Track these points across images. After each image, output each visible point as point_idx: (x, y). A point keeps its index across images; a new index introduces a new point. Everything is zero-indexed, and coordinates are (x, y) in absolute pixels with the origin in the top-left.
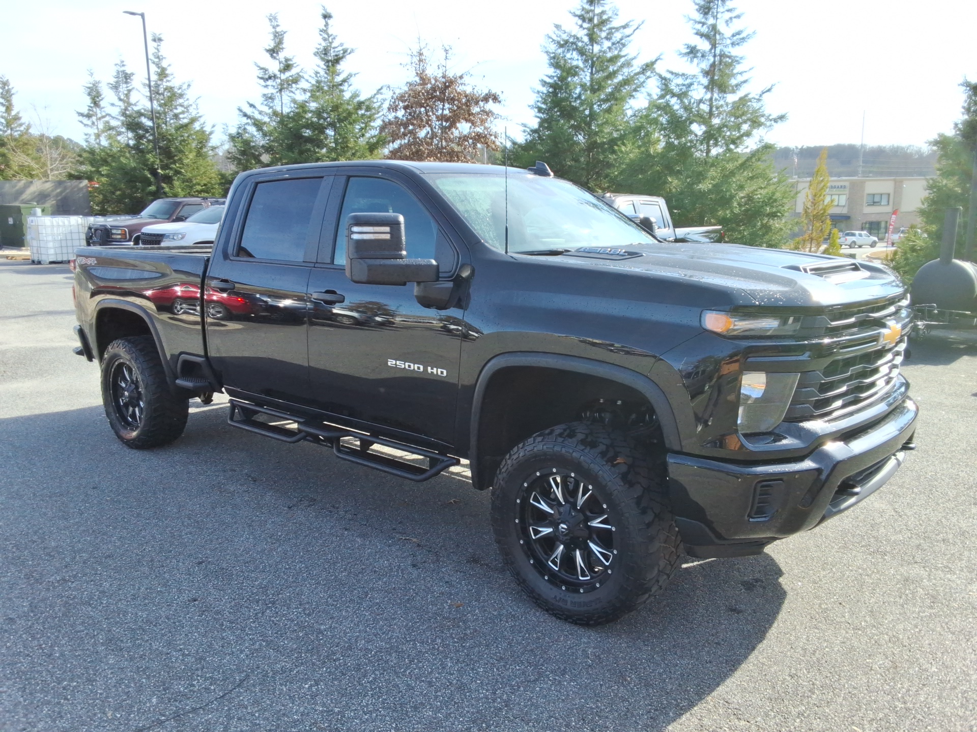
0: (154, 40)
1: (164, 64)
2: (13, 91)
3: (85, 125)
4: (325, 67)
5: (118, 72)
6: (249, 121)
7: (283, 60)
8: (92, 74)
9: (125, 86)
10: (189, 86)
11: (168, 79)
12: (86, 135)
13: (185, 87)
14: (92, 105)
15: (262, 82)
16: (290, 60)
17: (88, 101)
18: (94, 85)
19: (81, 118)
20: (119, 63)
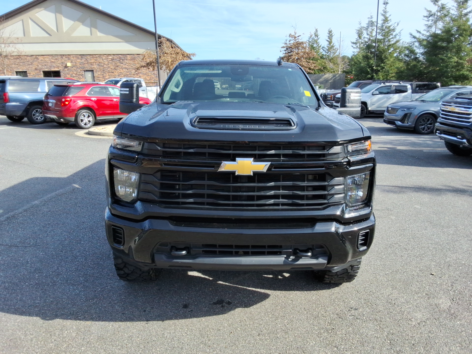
0: (384, 4)
1: (387, 15)
2: (333, 35)
3: (354, 48)
4: (457, 6)
5: (369, 22)
6: (415, 40)
7: (440, 5)
8: (360, 24)
9: (371, 28)
10: (398, 24)
11: (388, 22)
12: (353, 52)
13: (396, 25)
14: (358, 38)
15: (426, 19)
16: (444, 5)
17: (356, 36)
18: (361, 29)
19: (352, 45)
20: (370, 17)
